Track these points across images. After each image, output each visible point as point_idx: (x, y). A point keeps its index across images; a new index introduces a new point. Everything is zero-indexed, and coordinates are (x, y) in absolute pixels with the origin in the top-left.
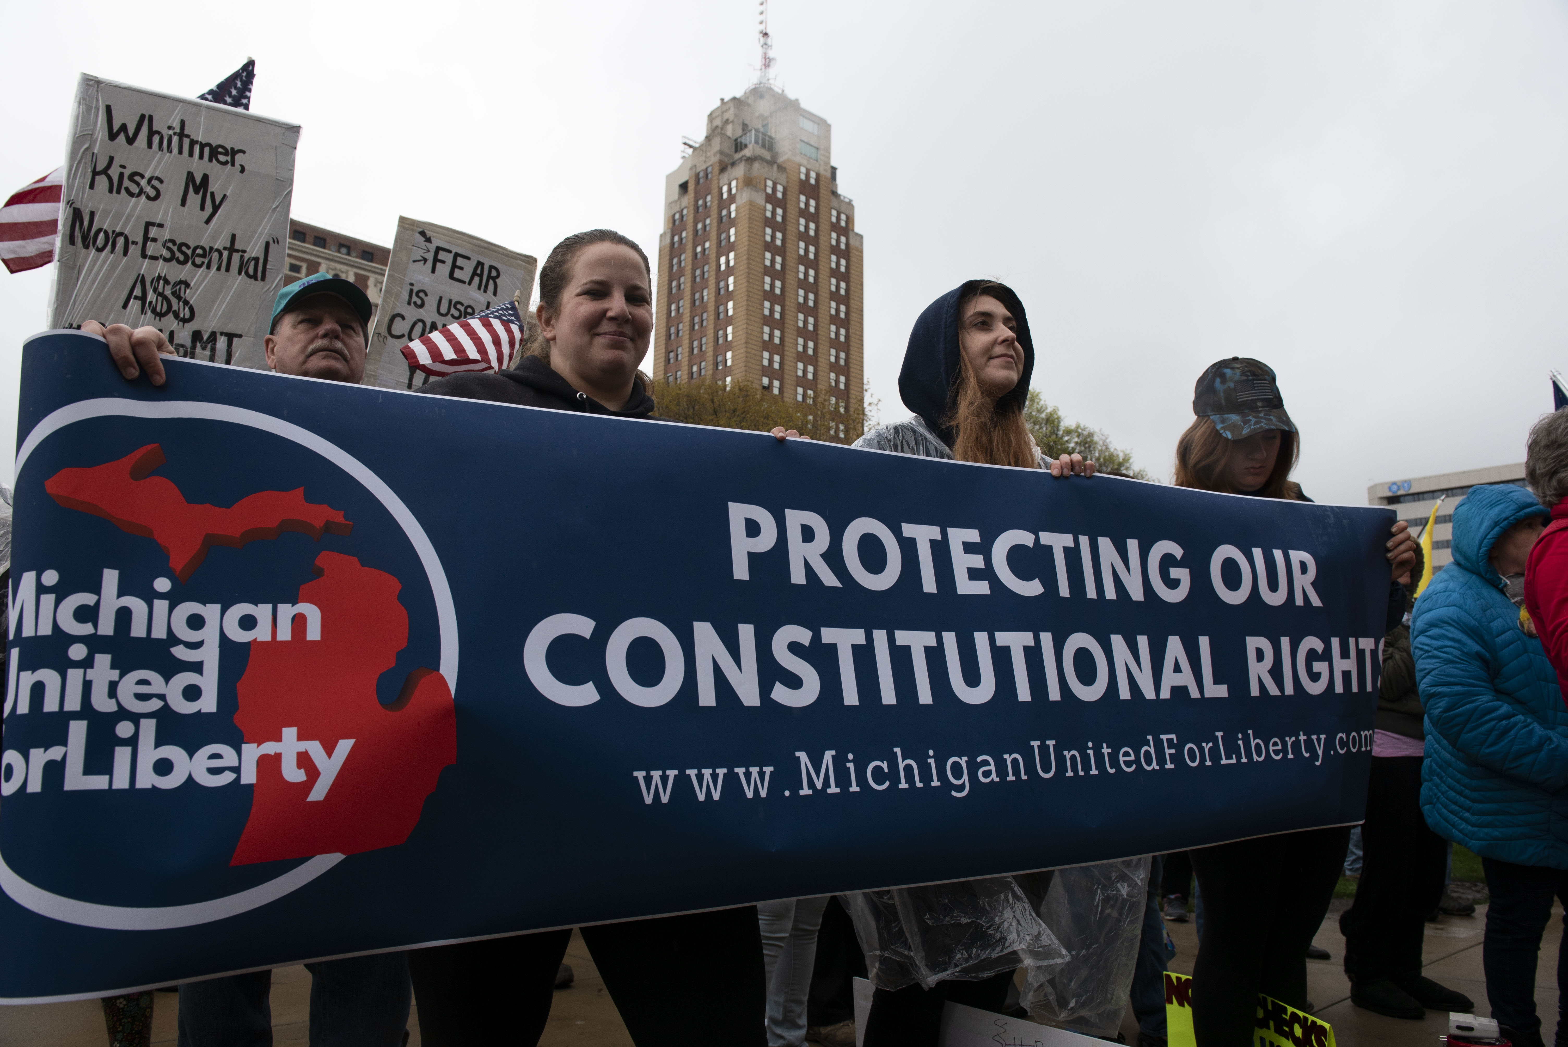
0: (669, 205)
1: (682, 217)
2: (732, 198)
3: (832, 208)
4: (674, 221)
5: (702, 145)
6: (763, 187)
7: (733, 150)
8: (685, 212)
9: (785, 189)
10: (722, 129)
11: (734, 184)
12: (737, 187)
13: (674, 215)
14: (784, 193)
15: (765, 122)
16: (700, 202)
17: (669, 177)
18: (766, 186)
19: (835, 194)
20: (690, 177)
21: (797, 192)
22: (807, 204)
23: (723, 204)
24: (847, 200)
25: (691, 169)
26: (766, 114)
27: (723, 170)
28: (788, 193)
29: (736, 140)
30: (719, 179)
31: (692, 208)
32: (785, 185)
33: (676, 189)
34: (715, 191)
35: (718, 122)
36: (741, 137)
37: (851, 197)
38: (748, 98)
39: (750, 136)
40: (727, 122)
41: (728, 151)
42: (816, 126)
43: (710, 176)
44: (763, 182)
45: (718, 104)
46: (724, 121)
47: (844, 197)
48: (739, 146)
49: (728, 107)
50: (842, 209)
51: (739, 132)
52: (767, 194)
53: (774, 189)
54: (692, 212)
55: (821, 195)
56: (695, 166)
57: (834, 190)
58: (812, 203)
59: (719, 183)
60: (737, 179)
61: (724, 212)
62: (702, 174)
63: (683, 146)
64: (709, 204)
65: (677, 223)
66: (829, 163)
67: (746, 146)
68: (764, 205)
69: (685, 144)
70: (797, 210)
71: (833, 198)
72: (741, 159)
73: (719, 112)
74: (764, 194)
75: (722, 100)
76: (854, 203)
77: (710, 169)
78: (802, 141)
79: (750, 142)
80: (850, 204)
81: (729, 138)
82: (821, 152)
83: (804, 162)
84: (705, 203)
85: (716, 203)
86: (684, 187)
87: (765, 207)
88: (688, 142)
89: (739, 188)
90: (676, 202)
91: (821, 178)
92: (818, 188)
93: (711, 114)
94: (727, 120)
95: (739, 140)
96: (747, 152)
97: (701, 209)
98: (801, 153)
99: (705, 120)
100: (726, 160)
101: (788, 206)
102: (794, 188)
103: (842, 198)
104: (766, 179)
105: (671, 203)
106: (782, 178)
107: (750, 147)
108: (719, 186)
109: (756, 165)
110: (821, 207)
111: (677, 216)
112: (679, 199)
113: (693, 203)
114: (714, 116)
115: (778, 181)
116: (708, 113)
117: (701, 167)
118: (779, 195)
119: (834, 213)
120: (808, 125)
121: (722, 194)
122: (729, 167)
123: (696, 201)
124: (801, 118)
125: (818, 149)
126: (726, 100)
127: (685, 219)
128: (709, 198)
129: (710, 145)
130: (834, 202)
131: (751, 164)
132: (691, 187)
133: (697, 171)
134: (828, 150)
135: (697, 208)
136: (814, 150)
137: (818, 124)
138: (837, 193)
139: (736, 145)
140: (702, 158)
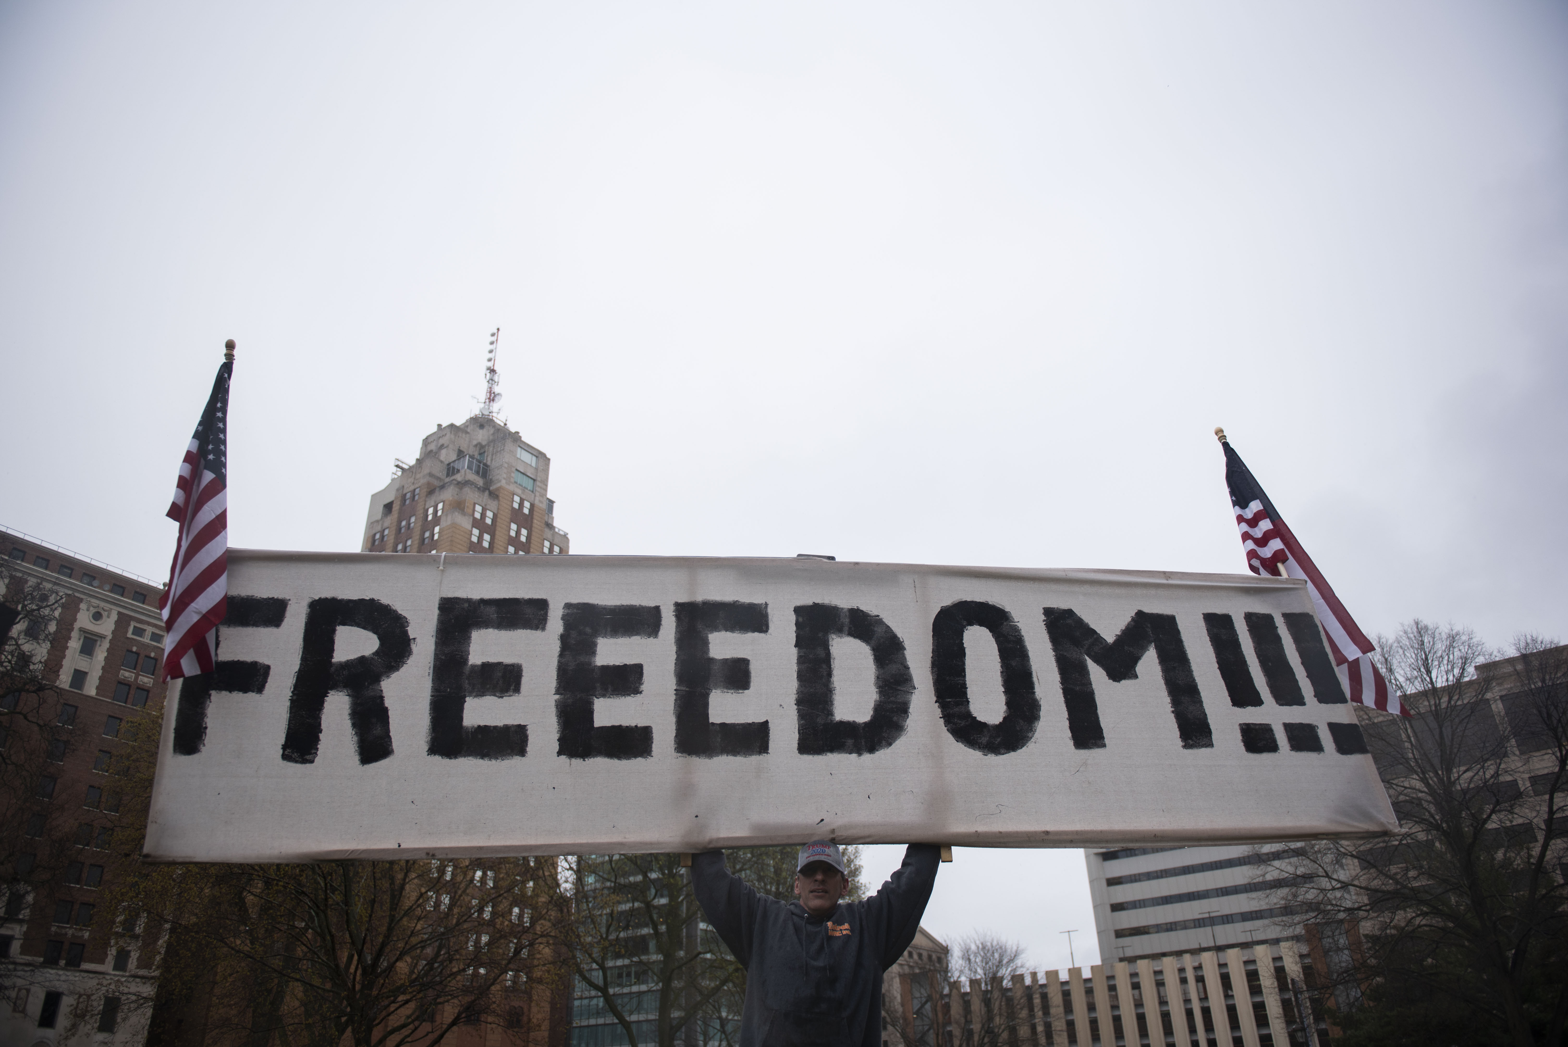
0: (371, 524)
1: (383, 537)
2: (437, 520)
3: (544, 539)
4: (374, 541)
5: (411, 468)
6: (470, 511)
7: (445, 473)
8: (386, 532)
9: (495, 515)
10: (436, 453)
11: (440, 506)
12: (443, 509)
13: (375, 535)
14: (494, 520)
15: (482, 451)
16: (404, 523)
17: (374, 497)
18: (474, 510)
19: (550, 526)
20: (396, 498)
21: (508, 520)
22: (518, 533)
23: (427, 526)
24: (561, 533)
25: (398, 490)
26: (484, 443)
27: (431, 492)
28: (498, 520)
29: (449, 464)
30: (425, 501)
31: (394, 528)
32: (496, 512)
33: (380, 509)
34: (420, 512)
35: (432, 447)
36: (454, 461)
37: (567, 531)
38: (467, 426)
39: (464, 464)
40: (442, 447)
41: (439, 475)
42: (534, 458)
43: (417, 498)
44: (472, 507)
45: (434, 429)
46: (439, 445)
47: (559, 530)
48: (451, 470)
49: (444, 433)
50: (556, 541)
51: (454, 457)
52: (475, 519)
53: (483, 515)
54: (394, 532)
55: (534, 525)
56: (403, 487)
57: (550, 522)
58: (524, 532)
59: (425, 504)
60: (444, 502)
61: (427, 534)
62: (408, 496)
63: (396, 468)
64: (412, 525)
65: (377, 543)
66: (546, 495)
67: (458, 471)
68: (470, 529)
69: (397, 466)
70: (507, 538)
71: (547, 530)
72: (451, 482)
73: (435, 437)
74: (472, 518)
75: (439, 426)
76: (569, 536)
77: (417, 491)
78: (517, 470)
79: (463, 467)
80: (565, 537)
81: (442, 462)
82: (538, 483)
83: (519, 491)
84: (409, 524)
85: (419, 524)
86: (388, 507)
87: (471, 531)
88: (401, 464)
89: (445, 510)
90: (377, 521)
91: (535, 509)
92: (532, 518)
93: (427, 438)
94: (442, 445)
95: (452, 465)
96: (459, 477)
97: (403, 530)
98: (516, 483)
99: (420, 444)
100: (436, 483)
101: (497, 533)
102: (505, 515)
103: (557, 530)
104: (475, 504)
105: (372, 523)
106: (493, 504)
107: (462, 472)
108: (424, 508)
109: (467, 490)
110: (533, 538)
111: (378, 536)
112: (382, 518)
113: (395, 524)
114: (430, 440)
115: (488, 507)
116: (424, 437)
117: (409, 488)
118: (488, 521)
119: (547, 544)
120: (526, 457)
121: (427, 516)
122: (437, 489)
123: (400, 522)
124: (519, 449)
125: (534, 480)
126: (444, 426)
127: (385, 539)
128: (413, 519)
129: (421, 467)
130: (548, 533)
131: (461, 489)
132: (396, 508)
133: (404, 492)
134: (545, 482)
135: (399, 529)
136: (531, 482)
137: (537, 457)
138: (552, 525)
139: (448, 469)
140: (411, 480)
